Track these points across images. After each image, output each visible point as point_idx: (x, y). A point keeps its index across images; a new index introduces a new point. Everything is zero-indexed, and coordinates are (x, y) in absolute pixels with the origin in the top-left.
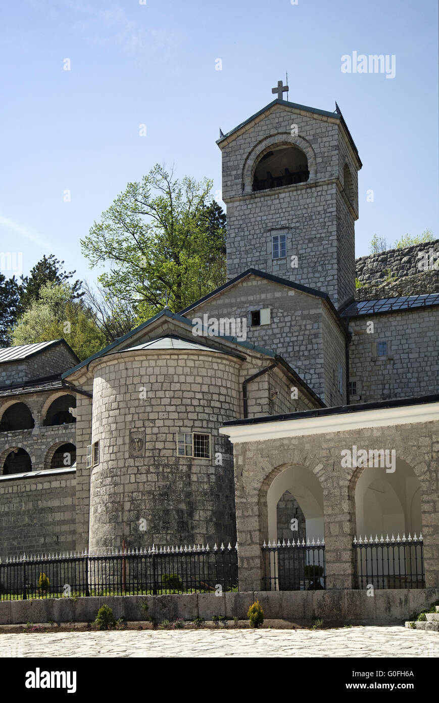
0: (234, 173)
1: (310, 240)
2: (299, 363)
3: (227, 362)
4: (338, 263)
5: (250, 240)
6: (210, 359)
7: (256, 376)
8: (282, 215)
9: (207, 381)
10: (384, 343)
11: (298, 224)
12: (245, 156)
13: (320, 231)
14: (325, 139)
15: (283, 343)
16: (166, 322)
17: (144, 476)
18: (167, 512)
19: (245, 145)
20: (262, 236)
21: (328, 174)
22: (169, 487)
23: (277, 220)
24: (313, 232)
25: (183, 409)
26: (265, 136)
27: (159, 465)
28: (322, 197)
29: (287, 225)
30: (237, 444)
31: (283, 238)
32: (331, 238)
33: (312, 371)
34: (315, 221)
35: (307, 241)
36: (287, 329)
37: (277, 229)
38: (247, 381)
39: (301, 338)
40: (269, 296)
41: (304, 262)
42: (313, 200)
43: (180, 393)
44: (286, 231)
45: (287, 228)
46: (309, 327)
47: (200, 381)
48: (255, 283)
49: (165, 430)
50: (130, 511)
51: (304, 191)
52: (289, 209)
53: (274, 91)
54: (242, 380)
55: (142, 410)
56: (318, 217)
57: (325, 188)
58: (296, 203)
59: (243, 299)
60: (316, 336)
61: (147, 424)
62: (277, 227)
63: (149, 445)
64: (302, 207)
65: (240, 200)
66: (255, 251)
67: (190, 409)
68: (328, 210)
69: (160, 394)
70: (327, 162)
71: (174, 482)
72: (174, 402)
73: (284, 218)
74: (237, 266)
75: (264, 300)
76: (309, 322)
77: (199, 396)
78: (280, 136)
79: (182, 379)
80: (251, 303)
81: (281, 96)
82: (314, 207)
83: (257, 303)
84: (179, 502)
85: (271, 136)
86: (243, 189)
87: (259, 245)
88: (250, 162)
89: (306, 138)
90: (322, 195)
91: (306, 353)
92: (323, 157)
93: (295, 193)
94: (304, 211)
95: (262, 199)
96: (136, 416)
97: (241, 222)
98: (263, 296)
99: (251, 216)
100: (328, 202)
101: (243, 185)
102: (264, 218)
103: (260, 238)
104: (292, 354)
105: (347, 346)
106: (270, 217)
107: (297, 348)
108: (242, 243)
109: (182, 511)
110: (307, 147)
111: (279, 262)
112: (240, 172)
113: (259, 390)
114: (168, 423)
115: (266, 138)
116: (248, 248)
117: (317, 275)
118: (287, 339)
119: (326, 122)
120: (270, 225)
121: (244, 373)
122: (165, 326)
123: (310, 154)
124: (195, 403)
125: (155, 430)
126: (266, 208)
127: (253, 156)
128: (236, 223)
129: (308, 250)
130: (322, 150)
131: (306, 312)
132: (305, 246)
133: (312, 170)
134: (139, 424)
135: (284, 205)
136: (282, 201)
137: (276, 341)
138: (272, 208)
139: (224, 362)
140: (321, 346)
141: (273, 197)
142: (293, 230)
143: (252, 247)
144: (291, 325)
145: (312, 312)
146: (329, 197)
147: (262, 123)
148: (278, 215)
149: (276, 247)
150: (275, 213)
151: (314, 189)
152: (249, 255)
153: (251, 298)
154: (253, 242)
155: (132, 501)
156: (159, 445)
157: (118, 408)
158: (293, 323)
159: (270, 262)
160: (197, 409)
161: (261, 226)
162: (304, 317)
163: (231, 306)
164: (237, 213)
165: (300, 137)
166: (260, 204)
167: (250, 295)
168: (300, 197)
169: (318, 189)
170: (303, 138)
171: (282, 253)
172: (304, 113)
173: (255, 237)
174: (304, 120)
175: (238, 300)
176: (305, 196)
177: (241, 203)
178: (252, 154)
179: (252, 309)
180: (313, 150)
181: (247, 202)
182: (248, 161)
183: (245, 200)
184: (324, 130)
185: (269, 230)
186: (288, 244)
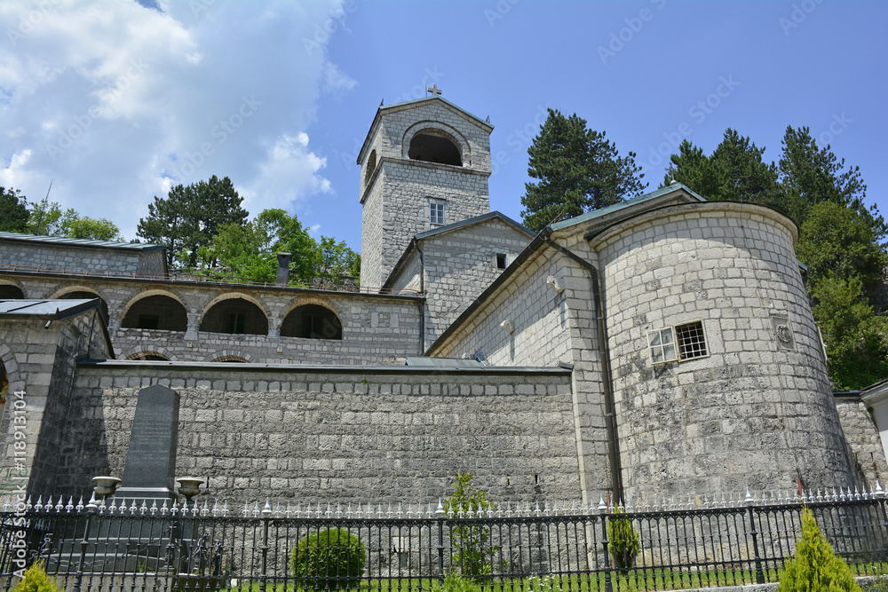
0: (395, 138)
5: (408, 200)
8: (439, 188)
11: (454, 199)
12: (404, 129)
13: (475, 211)
14: (478, 139)
16: (681, 196)
17: (803, 381)
19: (406, 119)
20: (420, 200)
21: (482, 167)
23: (435, 190)
24: (469, 211)
26: (425, 119)
27: (813, 367)
29: (444, 198)
31: (440, 208)
37: (435, 198)
40: (515, 243)
42: (468, 184)
44: (442, 202)
45: (444, 200)
48: (499, 227)
50: (797, 431)
51: (459, 174)
52: (446, 185)
53: (430, 90)
56: (473, 199)
57: (478, 178)
59: (489, 239)
61: (787, 306)
62: (435, 196)
63: (798, 338)
64: (458, 187)
65: (398, 163)
66: (412, 210)
68: (482, 197)
70: (481, 157)
73: (441, 191)
75: (508, 246)
78: (438, 124)
80: (496, 245)
82: (469, 190)
83: (504, 247)
85: (429, 121)
86: (402, 154)
87: (416, 207)
88: (410, 135)
89: (462, 133)
90: (475, 182)
92: (478, 153)
93: (451, 173)
94: (460, 191)
95: (420, 169)
97: (398, 182)
98: (509, 242)
99: (407, 179)
100: (481, 190)
101: (403, 151)
102: (422, 185)
103: (417, 201)
106: (428, 186)
110: (462, 141)
111: (437, 227)
112: (400, 139)
115: (425, 121)
116: (405, 206)
119: (479, 127)
120: (428, 192)
123: (464, 147)
126: (423, 177)
127: (412, 131)
128: (393, 181)
130: (477, 147)
133: (465, 158)
134: (778, 304)
136: (439, 175)
138: (430, 178)
141: (430, 170)
142: (450, 203)
143: (410, 207)
147: (422, 108)
148: (435, 187)
149: (433, 213)
150: (433, 184)
151: (468, 176)
152: (406, 213)
153: (495, 240)
154: (410, 202)
155: (796, 416)
157: (742, 278)
159: (427, 225)
161: (418, 191)
163: (475, 242)
164: (394, 173)
165: (456, 131)
166: (418, 172)
167: (494, 237)
168: (456, 178)
169: (473, 176)
170: (459, 132)
171: (440, 220)
172: (461, 114)
173: (413, 198)
174: (460, 119)
175: (482, 238)
176: (461, 179)
177: (399, 166)
178: (412, 129)
179: (497, 251)
180: (468, 145)
181: (405, 167)
182: (407, 134)
183: (403, 164)
184: (478, 133)
185: (427, 197)
186: (445, 214)
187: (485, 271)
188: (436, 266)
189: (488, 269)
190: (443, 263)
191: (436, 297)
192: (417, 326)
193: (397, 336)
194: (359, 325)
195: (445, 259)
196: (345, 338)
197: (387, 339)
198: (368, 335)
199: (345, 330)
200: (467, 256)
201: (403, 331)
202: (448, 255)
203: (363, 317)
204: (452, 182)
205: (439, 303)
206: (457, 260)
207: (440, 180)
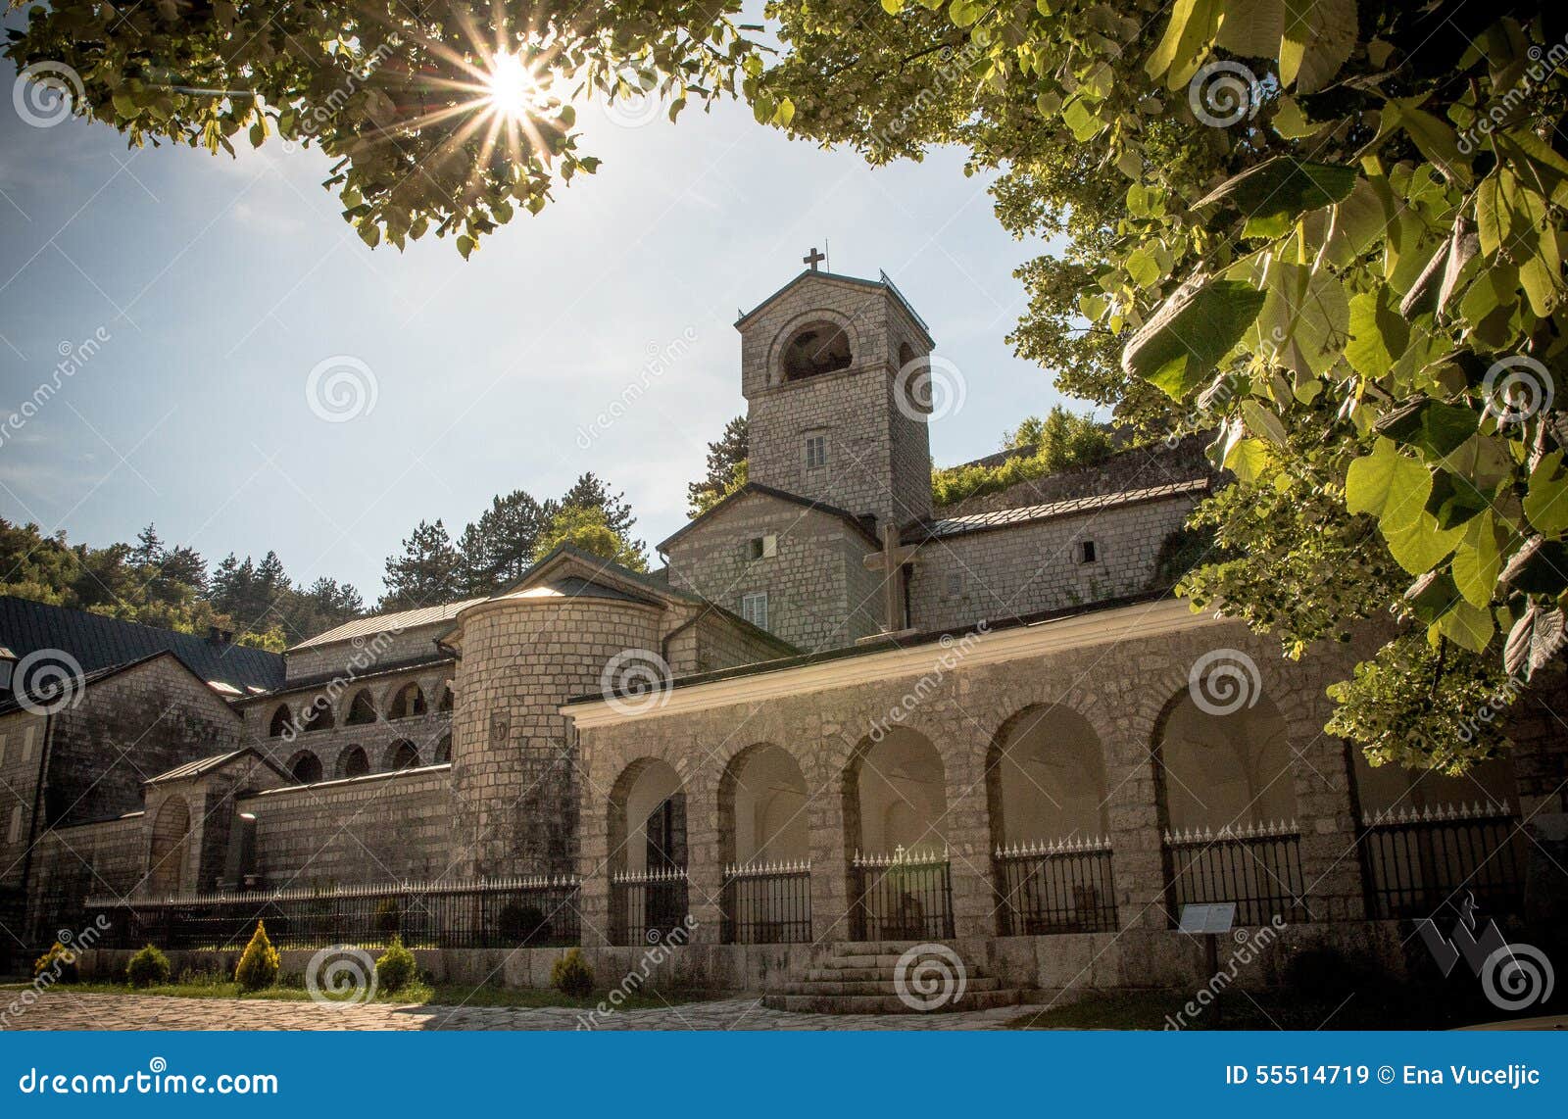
0: (757, 361)
1: (855, 442)
2: (815, 609)
3: (637, 613)
4: (894, 470)
5: (779, 445)
6: (607, 609)
7: (680, 630)
8: (819, 411)
9: (601, 639)
10: (957, 577)
11: (839, 423)
12: (770, 341)
14: (869, 315)
15: (793, 582)
16: (566, 559)
17: (506, 776)
18: (534, 827)
19: (771, 325)
20: (794, 440)
21: (874, 358)
22: (538, 792)
23: (813, 418)
24: (859, 432)
25: (563, 679)
27: (526, 759)
28: (869, 386)
29: (825, 424)
30: (585, 730)
31: (820, 440)
32: (881, 439)
33: (832, 619)
34: (862, 417)
35: (850, 444)
36: (798, 563)
37: (813, 430)
38: (670, 637)
39: (816, 573)
40: (775, 517)
41: (848, 471)
42: (858, 390)
43: (560, 657)
44: (824, 432)
45: (826, 427)
46: (827, 558)
47: (591, 640)
48: (756, 501)
49: (537, 710)
50: (486, 825)
52: (827, 403)
53: (806, 260)
54: (662, 636)
55: (507, 682)
56: (865, 412)
57: (872, 374)
58: (835, 396)
59: (742, 524)
60: (837, 569)
61: (513, 701)
62: (812, 427)
63: (514, 732)
64: (844, 400)
65: (765, 395)
66: (784, 459)
67: (574, 679)
68: (877, 403)
69: (532, 659)
70: (872, 341)
71: (546, 784)
72: (552, 669)
73: (821, 415)
75: (769, 524)
76: (828, 551)
77: (588, 661)
78: (814, 314)
79: (564, 638)
80: (751, 529)
81: (814, 266)
82: (859, 399)
83: (760, 527)
84: (553, 812)
85: (802, 314)
86: (768, 381)
88: (777, 348)
89: (846, 314)
90: (868, 384)
91: (824, 594)
92: (868, 337)
93: (835, 382)
94: (847, 405)
95: (794, 392)
96: (500, 691)
97: (766, 423)
98: (767, 519)
99: (779, 415)
100: (877, 393)
101: (769, 376)
102: (796, 416)
103: (791, 443)
104: (805, 596)
105: (906, 583)
106: (804, 414)
107: (811, 588)
108: (768, 450)
109: (556, 826)
111: (816, 473)
112: (764, 359)
113: (685, 650)
114: (541, 700)
115: (796, 317)
116: (775, 455)
117: (865, 487)
118: (799, 576)
119: (870, 293)
120: (803, 424)
121: (665, 626)
122: (567, 566)
123: (852, 334)
124: (581, 670)
125: (524, 711)
126: (798, 403)
127: (779, 340)
128: (760, 423)
129: (853, 456)
130: (867, 327)
131: (823, 538)
132: (848, 451)
133: (854, 352)
134: (503, 702)
135: (822, 398)
136: (818, 393)
137: (784, 579)
139: (630, 612)
140: (844, 584)
141: (807, 389)
142: (833, 430)
143: (782, 454)
144: (803, 559)
145: (832, 537)
146: (878, 386)
147: (792, 299)
148: (814, 412)
149: (811, 452)
150: (810, 410)
151: (858, 377)
152: (777, 466)
153: (751, 522)
154: (782, 448)
155: (490, 811)
156: (528, 732)
157: (480, 681)
158: (807, 554)
160: (584, 680)
161: (791, 427)
162: (820, 545)
163: (726, 533)
164: (761, 412)
166: (790, 399)
167: (750, 517)
168: (841, 388)
169: (864, 376)
170: (842, 314)
171: (820, 460)
172: (842, 284)
174: (841, 291)
175: (735, 524)
177: (767, 399)
178: (780, 337)
179: (752, 536)
180: (855, 329)
181: (775, 396)
182: (774, 348)
184: (868, 302)
185: (803, 432)
186: (827, 449)
187: (736, 569)
189: (740, 565)
190: (689, 573)
200: (716, 555)
202: (694, 560)
206: (704, 564)
207: (820, 399)
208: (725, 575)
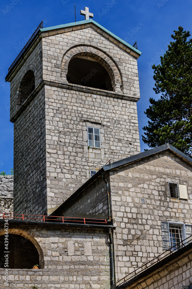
0: (54, 62)
1: (120, 140)
5: (68, 124)
8: (95, 112)
13: (127, 136)
14: (128, 65)
19: (63, 43)
20: (78, 124)
21: (132, 92)
23: (92, 114)
24: (122, 135)
26: (80, 43)
28: (127, 109)
29: (100, 122)
32: (135, 144)
34: (123, 126)
35: (117, 140)
37: (92, 123)
41: (115, 157)
42: (120, 109)
44: (99, 126)
45: (100, 124)
51: (112, 99)
52: (101, 109)
56: (125, 123)
57: (128, 102)
62: (92, 120)
64: (111, 111)
65: (58, 87)
66: (72, 134)
68: (132, 121)
70: (131, 83)
73: (97, 115)
74: (56, 143)
78: (92, 49)
82: (121, 114)
85: (84, 45)
86: (61, 78)
87: (75, 131)
88: (67, 59)
89: (114, 59)
90: (126, 107)
92: (128, 78)
93: (105, 98)
94: (113, 115)
95: (77, 93)
97: (59, 105)
99: (67, 103)
100: (132, 115)
102: (80, 109)
103: (77, 125)
106: (85, 110)
108: (61, 124)
110: (113, 66)
111: (95, 151)
112: (59, 62)
116: (66, 130)
119: (129, 53)
120: (85, 116)
123: (116, 72)
126: (80, 101)
127: (68, 54)
128: (54, 104)
129: (118, 148)
130: (127, 72)
132: (115, 144)
136: (94, 100)
138: (86, 103)
141: (86, 94)
142: (105, 127)
143: (70, 130)
146: (132, 111)
148: (92, 111)
150: (89, 108)
151: (119, 100)
152: (67, 137)
153: (168, 171)
154: (71, 126)
159: (86, 148)
161: (77, 115)
163: (152, 173)
164: (55, 97)
165: (108, 55)
166: (75, 96)
167: (167, 167)
168: (109, 103)
169: (124, 101)
170: (111, 58)
171: (98, 145)
173: (72, 122)
174: (111, 44)
175: (157, 169)
176: (113, 103)
177: (59, 89)
178: (69, 52)
179: (170, 180)
180: (119, 70)
181: (64, 90)
182: (65, 57)
183: (62, 88)
184: (127, 58)
185: (85, 121)
186: (102, 138)
187: (160, 200)
188: (120, 196)
189: (163, 198)
190: (126, 193)
191: (123, 225)
192: (107, 253)
193: (91, 263)
194: (58, 254)
195: (127, 189)
196: (46, 267)
197: (83, 267)
198: (66, 263)
199: (46, 259)
201: (97, 258)
202: (130, 185)
203: (61, 246)
204: (106, 106)
205: (126, 231)
206: (138, 190)
207: (96, 104)
208: (153, 203)
